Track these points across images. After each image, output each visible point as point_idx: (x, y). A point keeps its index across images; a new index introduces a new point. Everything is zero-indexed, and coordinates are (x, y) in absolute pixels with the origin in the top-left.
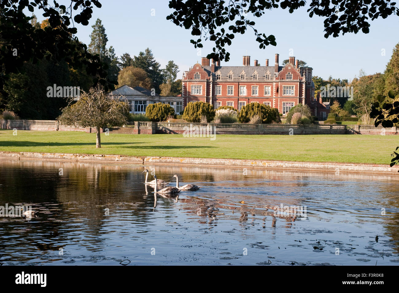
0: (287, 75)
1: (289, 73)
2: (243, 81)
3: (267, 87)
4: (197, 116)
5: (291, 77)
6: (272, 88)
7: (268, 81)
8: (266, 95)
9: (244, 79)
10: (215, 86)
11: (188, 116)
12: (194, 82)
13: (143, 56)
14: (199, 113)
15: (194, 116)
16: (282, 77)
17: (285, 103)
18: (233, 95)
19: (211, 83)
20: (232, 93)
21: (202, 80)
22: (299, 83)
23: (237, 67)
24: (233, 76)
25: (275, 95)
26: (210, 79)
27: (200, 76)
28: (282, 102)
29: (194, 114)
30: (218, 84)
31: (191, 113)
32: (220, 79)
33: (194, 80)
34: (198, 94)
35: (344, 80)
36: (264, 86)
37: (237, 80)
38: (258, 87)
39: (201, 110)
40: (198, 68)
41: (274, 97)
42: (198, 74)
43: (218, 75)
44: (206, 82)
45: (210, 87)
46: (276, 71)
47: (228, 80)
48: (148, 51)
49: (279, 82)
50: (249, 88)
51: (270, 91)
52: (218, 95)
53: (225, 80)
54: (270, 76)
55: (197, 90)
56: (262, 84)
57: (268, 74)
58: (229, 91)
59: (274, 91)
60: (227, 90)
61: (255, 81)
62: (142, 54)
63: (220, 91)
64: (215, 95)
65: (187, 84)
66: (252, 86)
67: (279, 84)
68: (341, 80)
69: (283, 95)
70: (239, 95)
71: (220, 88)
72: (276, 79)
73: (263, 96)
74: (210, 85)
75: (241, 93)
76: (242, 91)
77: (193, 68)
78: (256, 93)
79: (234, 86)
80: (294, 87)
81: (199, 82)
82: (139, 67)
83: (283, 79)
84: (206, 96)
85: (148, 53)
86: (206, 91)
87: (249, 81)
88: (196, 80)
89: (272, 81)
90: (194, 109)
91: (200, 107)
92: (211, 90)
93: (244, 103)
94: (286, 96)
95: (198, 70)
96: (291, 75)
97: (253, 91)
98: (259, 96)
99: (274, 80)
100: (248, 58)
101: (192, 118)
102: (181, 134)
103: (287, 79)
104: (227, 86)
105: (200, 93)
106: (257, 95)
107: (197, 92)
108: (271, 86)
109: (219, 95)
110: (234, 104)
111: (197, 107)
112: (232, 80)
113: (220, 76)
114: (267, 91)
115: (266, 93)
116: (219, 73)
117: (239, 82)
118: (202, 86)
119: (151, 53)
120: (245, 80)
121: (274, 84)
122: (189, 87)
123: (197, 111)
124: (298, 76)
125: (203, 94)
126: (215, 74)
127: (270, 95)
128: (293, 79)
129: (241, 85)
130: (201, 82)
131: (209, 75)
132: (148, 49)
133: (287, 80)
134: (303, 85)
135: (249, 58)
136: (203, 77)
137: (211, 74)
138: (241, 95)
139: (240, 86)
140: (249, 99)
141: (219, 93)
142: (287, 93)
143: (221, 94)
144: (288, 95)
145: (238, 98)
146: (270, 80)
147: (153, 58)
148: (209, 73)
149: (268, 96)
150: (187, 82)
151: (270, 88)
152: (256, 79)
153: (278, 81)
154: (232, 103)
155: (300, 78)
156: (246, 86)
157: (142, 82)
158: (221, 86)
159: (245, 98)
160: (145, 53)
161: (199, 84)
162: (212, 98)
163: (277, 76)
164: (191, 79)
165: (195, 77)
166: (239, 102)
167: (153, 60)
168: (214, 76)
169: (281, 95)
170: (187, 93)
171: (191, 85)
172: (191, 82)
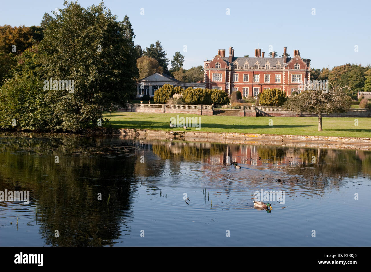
0: (295, 66)
1: (297, 64)
2: (257, 70)
3: (278, 76)
4: (274, 101)
5: (298, 67)
6: (282, 76)
7: (278, 70)
8: (276, 82)
9: (258, 68)
10: (233, 74)
11: (265, 101)
12: (215, 71)
13: (154, 47)
14: (275, 98)
15: (271, 101)
16: (291, 67)
17: (293, 89)
18: (248, 81)
19: (230, 71)
20: (247, 80)
21: (222, 69)
22: (305, 72)
23: (251, 58)
24: (248, 66)
25: (284, 82)
26: (228, 68)
27: (220, 66)
28: (291, 88)
29: (271, 99)
30: (236, 73)
31: (269, 98)
32: (237, 68)
33: (215, 69)
34: (219, 81)
35: (318, 70)
36: (275, 74)
37: (252, 70)
38: (270, 75)
39: (277, 96)
40: (218, 59)
41: (284, 83)
42: (219, 64)
43: (235, 65)
44: (225, 71)
45: (229, 75)
46: (284, 62)
47: (244, 69)
48: (158, 44)
49: (289, 72)
50: (262, 76)
51: (280, 79)
52: (235, 82)
53: (241, 69)
54: (280, 66)
55: (218, 77)
56: (273, 73)
57: (279, 64)
58: (245, 78)
59: (283, 79)
60: (243, 77)
61: (267, 70)
62: (152, 46)
63: (237, 78)
64: (233, 82)
65: (210, 72)
66: (265, 74)
67: (288, 73)
68: (315, 69)
69: (291, 82)
70: (254, 82)
71: (237, 76)
72: (286, 68)
73: (274, 83)
74: (229, 73)
75: (255, 80)
76: (256, 78)
77: (214, 58)
78: (268, 81)
79: (249, 74)
80: (301, 76)
81: (220, 71)
82: (151, 57)
83: (291, 69)
84: (225, 82)
85: (158, 45)
86: (225, 79)
87: (262, 70)
88: (217, 69)
89: (282, 70)
90: (270, 95)
91: (276, 94)
92: (230, 77)
93: (258, 88)
94: (294, 83)
95: (219, 61)
96: (298, 65)
97: (266, 78)
98: (270, 83)
99: (284, 69)
100: (259, 50)
101: (269, 103)
102: (274, 116)
103: (295, 68)
104: (243, 74)
105: (220, 80)
106: (269, 82)
107: (218, 80)
108: (281, 74)
109: (237, 82)
110: (249, 89)
111: (274, 94)
112: (248, 69)
113: (238, 66)
114: (277, 79)
115: (276, 80)
116: (236, 63)
117: (253, 71)
118: (222, 74)
119: (161, 45)
120: (259, 70)
121: (284, 73)
122: (211, 74)
123: (274, 97)
124: (305, 66)
125: (223, 81)
126: (233, 64)
127: (280, 82)
128: (300, 69)
129: (256, 73)
130: (221, 71)
131: (228, 65)
132: (158, 42)
133: (296, 70)
134: (308, 74)
135: (261, 51)
136: (223, 66)
137: (230, 64)
138: (255, 82)
139: (254, 74)
140: (262, 86)
141: (237, 80)
142: (295, 81)
143: (238, 81)
144: (296, 82)
145: (253, 84)
146: (280, 70)
147: (162, 50)
148: (228, 63)
149: (278, 83)
150: (209, 70)
151: (280, 76)
152: (268, 68)
153: (287, 70)
154: (247, 89)
155: (306, 67)
156: (259, 74)
157: (156, 70)
158: (238, 74)
159: (259, 84)
160: (155, 45)
161: (220, 72)
162: (230, 84)
163: (286, 66)
164: (213, 68)
165: (216, 66)
166: (254, 88)
167: (162, 51)
168: (232, 65)
169: (290, 82)
170: (209, 80)
171: (213, 73)
172: (212, 71)
